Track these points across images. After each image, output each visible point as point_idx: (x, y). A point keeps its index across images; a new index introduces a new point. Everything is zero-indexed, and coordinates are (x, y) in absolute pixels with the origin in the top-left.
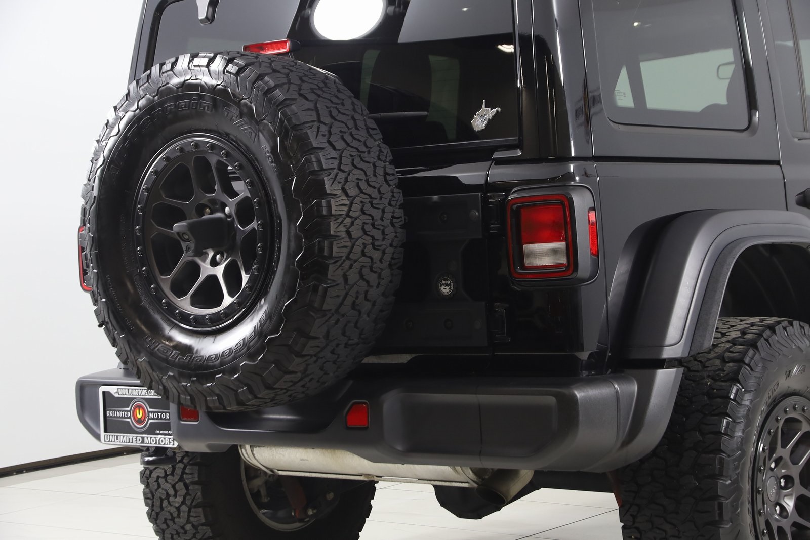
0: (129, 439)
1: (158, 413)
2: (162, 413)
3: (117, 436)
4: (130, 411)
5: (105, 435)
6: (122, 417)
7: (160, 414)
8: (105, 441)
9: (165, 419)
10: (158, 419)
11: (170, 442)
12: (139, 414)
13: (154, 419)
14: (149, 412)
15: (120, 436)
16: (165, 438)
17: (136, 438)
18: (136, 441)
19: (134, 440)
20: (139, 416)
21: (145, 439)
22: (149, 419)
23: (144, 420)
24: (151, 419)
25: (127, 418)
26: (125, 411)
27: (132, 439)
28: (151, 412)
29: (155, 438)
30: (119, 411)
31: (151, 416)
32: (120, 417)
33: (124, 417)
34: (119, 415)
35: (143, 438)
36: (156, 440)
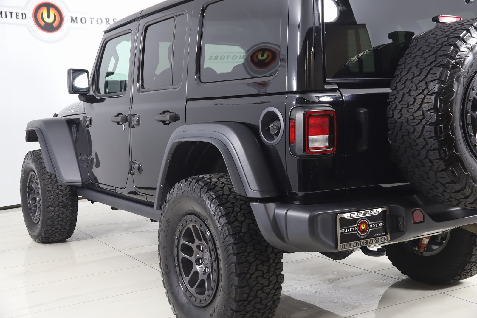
0: (358, 244)
1: (375, 224)
2: (377, 223)
3: (350, 244)
4: (357, 227)
5: (341, 245)
6: (351, 231)
7: (376, 224)
8: (341, 249)
9: (380, 226)
10: (375, 227)
11: (385, 239)
12: (363, 227)
13: (373, 228)
14: (369, 224)
15: (352, 243)
16: (381, 238)
17: (363, 242)
18: (363, 244)
19: (361, 243)
20: (363, 228)
21: (369, 241)
22: (370, 228)
23: (366, 231)
24: (371, 228)
25: (355, 231)
26: (353, 227)
27: (360, 243)
28: (371, 224)
29: (375, 239)
30: (348, 228)
31: (371, 226)
32: (350, 232)
33: (353, 231)
34: (349, 230)
35: (367, 241)
36: (376, 240)
